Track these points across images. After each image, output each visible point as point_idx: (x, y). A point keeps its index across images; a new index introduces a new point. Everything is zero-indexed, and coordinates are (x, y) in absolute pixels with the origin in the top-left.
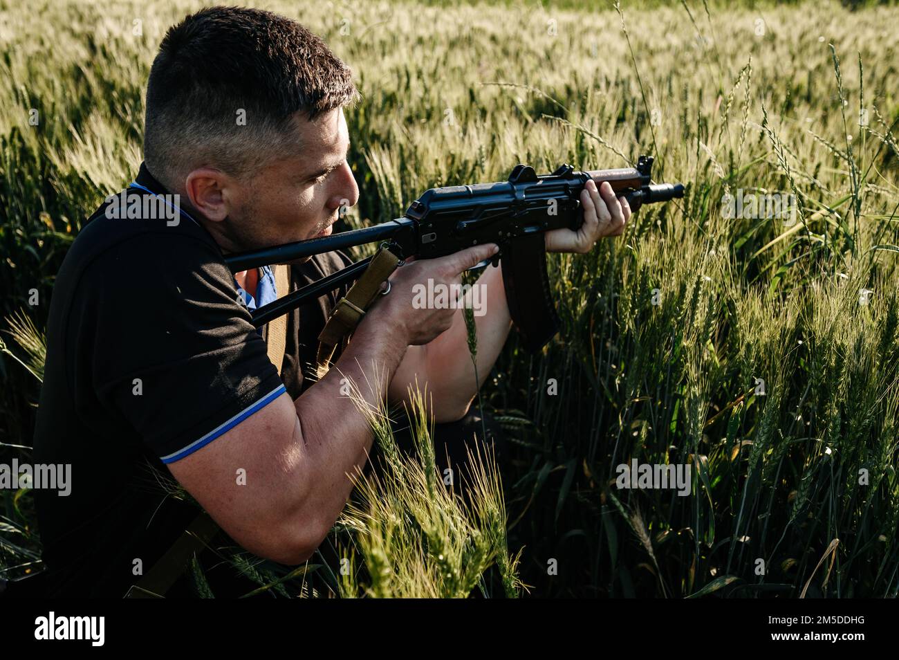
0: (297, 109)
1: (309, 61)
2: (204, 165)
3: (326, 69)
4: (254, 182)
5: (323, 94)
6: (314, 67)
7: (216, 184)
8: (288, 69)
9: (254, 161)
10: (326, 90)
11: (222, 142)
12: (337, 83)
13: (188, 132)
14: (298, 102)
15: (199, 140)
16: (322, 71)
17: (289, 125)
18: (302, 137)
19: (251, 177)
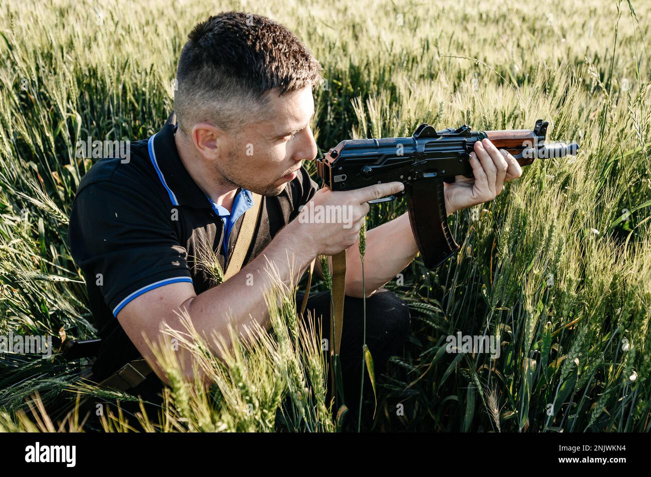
0: (271, 88)
1: (285, 54)
2: (206, 121)
3: (297, 61)
4: (239, 136)
5: (291, 79)
6: (288, 58)
7: (212, 135)
8: (268, 59)
9: (239, 121)
10: (294, 75)
11: (218, 106)
12: (304, 72)
13: (197, 97)
14: (273, 83)
15: (204, 103)
16: (294, 61)
17: (266, 98)
18: (274, 108)
19: (237, 133)
